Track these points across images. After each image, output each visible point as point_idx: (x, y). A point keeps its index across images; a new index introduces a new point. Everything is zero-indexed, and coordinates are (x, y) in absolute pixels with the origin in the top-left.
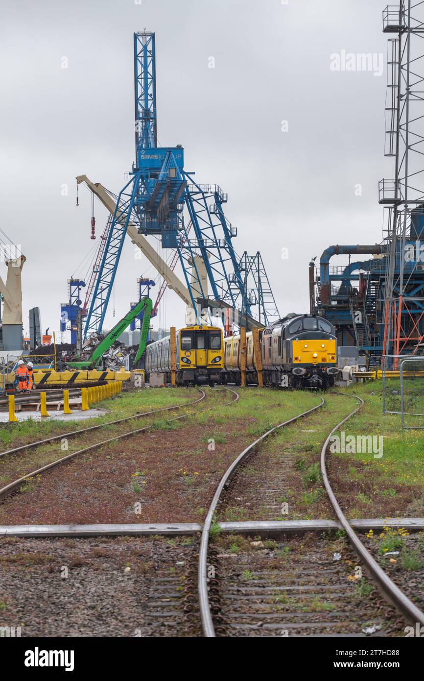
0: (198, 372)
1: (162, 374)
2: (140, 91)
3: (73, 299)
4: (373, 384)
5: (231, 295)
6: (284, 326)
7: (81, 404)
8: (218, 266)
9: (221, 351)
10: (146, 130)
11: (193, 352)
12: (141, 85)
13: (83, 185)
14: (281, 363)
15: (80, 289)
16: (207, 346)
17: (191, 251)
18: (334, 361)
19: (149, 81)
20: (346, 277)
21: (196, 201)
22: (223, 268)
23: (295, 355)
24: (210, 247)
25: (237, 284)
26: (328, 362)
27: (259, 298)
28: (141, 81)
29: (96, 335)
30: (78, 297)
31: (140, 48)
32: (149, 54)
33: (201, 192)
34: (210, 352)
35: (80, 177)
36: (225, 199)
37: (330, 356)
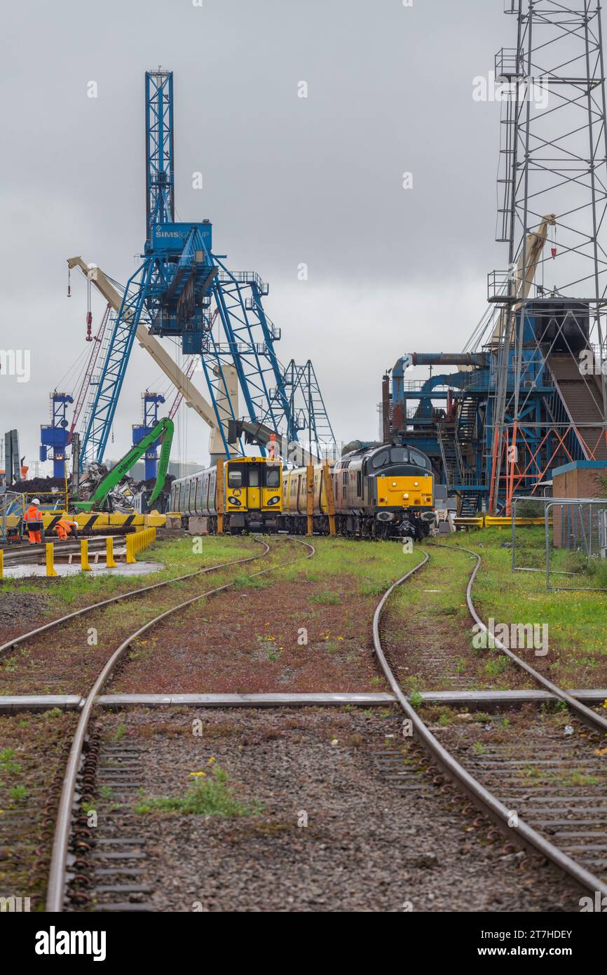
0: (250, 516)
1: (205, 519)
2: (153, 148)
3: (57, 419)
4: (479, 534)
5: (273, 417)
6: (365, 458)
7: (125, 556)
8: (256, 379)
9: (280, 489)
10: (160, 201)
11: (244, 491)
12: (154, 140)
13: (77, 269)
14: (361, 506)
15: (66, 406)
16: (262, 483)
17: (218, 358)
18: (430, 504)
19: (165, 134)
20: (426, 395)
21: (227, 292)
22: (261, 382)
23: (380, 496)
24: (245, 353)
25: (281, 401)
26: (422, 504)
27: (310, 420)
28: (155, 135)
29: (96, 467)
30: (64, 416)
31: (153, 91)
32: (164, 100)
33: (234, 281)
34: (265, 490)
35: (73, 259)
36: (265, 291)
37: (425, 498)
